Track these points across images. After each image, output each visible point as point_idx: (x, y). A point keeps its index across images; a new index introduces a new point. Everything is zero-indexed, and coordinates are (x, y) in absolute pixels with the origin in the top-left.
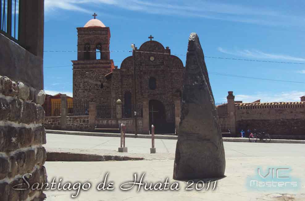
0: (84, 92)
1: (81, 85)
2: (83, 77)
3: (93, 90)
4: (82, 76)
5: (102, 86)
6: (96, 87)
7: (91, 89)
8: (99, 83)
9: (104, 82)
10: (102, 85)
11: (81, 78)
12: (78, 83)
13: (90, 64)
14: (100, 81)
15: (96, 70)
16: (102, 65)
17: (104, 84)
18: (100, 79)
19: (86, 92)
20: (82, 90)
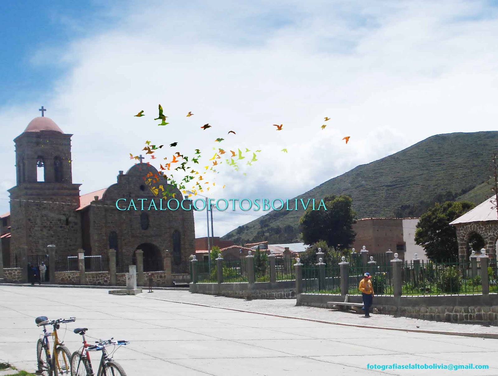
0: (42, 230)
1: (38, 221)
2: (40, 208)
3: (54, 228)
4: (38, 206)
5: (67, 222)
6: (59, 223)
7: (52, 226)
8: (63, 218)
9: (70, 216)
10: (67, 220)
11: (37, 209)
12: (33, 217)
13: (49, 189)
14: (64, 215)
15: (59, 199)
16: (66, 191)
17: (70, 219)
18: (64, 211)
19: (45, 230)
20: (39, 227)
